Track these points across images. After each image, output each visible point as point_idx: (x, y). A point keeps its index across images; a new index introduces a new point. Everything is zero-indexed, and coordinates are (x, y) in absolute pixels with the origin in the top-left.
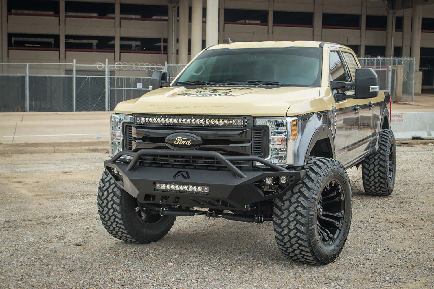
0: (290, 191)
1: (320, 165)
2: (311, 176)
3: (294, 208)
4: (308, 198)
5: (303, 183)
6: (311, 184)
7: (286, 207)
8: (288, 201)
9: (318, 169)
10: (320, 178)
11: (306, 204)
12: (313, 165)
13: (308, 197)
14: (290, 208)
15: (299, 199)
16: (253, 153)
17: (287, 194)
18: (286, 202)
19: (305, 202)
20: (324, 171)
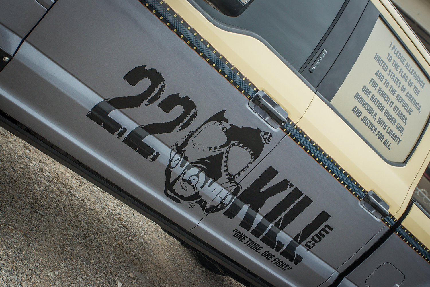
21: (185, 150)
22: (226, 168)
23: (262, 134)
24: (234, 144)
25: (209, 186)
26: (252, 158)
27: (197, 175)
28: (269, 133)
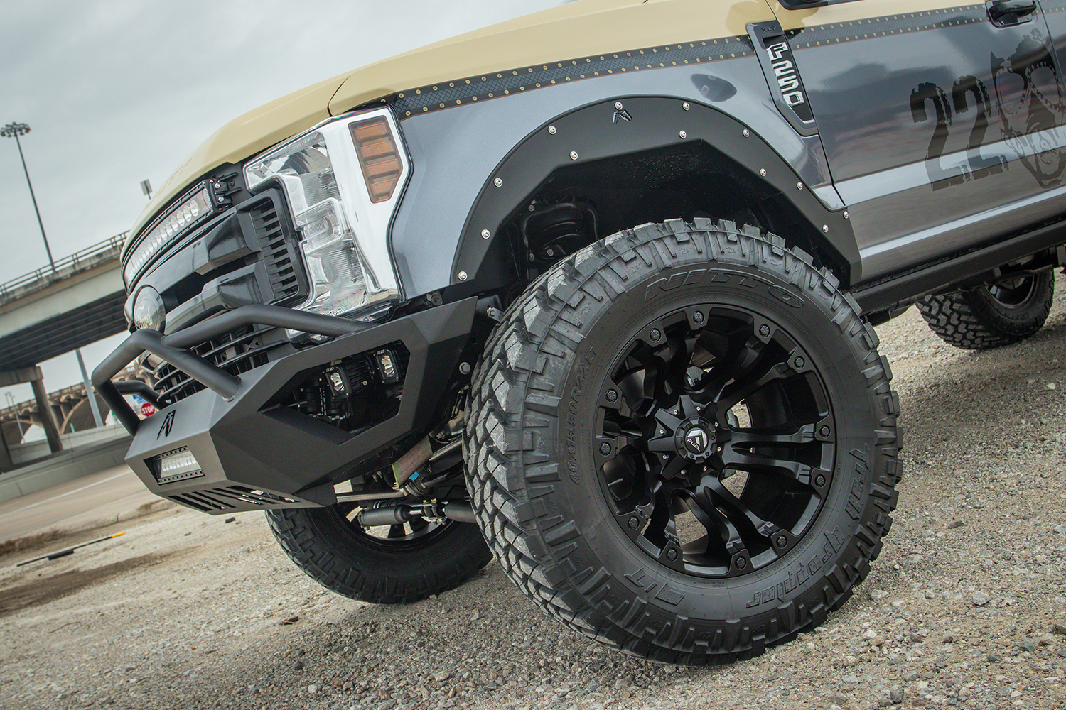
21: (1011, 128)
22: (1048, 104)
23: (1031, 36)
24: (1029, 74)
25: (1058, 136)
26: (1051, 69)
27: (1042, 138)
28: (1033, 30)
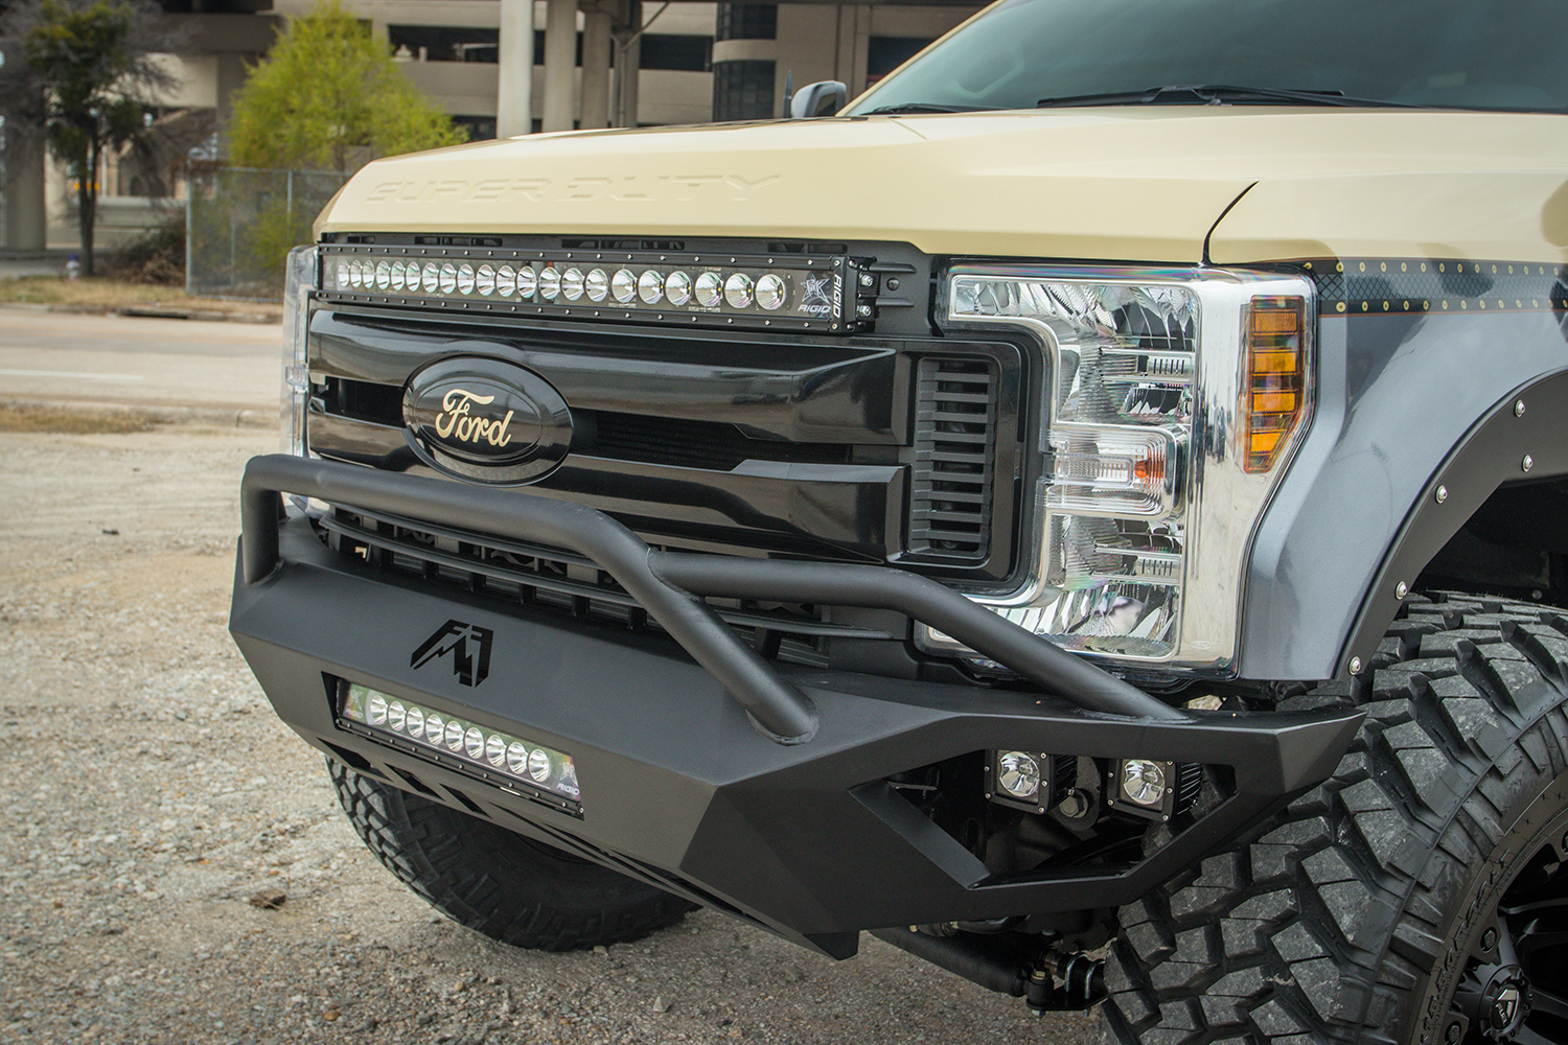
0: (1229, 859)
1: (1508, 679)
2: (1408, 760)
3: (1232, 1002)
4: (1353, 948)
5: (1339, 812)
6: (1392, 833)
7: (1184, 978)
8: (1199, 934)
9: (1483, 710)
10: (1491, 787)
11: (1326, 991)
12: (1450, 673)
13: (1350, 937)
14: (1210, 992)
15: (1277, 939)
16: (920, 540)
17: (1202, 880)
18: (1189, 942)
19: (1320, 976)
20: (1536, 726)
